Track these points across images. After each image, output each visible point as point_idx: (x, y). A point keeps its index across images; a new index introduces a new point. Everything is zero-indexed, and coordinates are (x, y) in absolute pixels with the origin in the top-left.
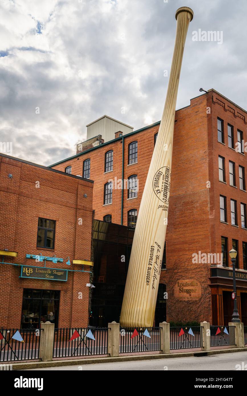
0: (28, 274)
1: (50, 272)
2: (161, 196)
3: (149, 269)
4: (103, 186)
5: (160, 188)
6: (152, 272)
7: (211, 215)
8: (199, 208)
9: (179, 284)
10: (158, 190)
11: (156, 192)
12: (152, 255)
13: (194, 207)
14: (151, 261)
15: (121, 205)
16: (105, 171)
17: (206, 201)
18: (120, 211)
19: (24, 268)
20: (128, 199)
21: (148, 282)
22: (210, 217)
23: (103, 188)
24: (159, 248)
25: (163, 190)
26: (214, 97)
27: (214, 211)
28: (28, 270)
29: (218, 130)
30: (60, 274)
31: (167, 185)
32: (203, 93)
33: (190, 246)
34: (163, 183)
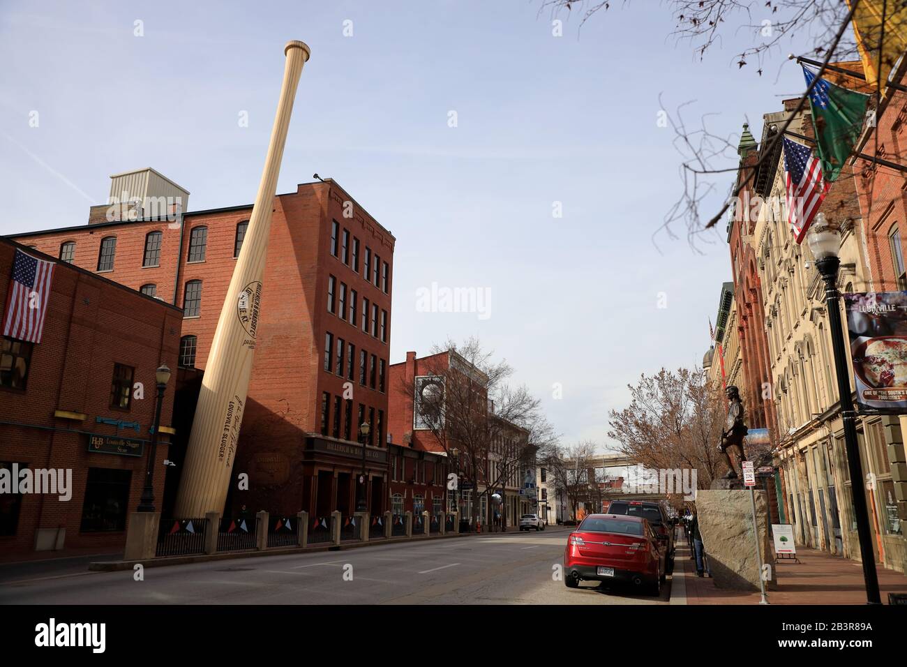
0: (97, 446)
1: (123, 444)
2: (248, 325)
3: (225, 436)
5: (247, 314)
6: (228, 440)
10: (245, 317)
11: (241, 319)
12: (230, 415)
14: (227, 424)
16: (143, 265)
19: (93, 438)
21: (221, 455)
24: (240, 406)
25: (251, 317)
26: (331, 190)
28: (98, 440)
29: (332, 237)
30: (135, 446)
31: (257, 310)
32: (318, 180)
34: (252, 307)
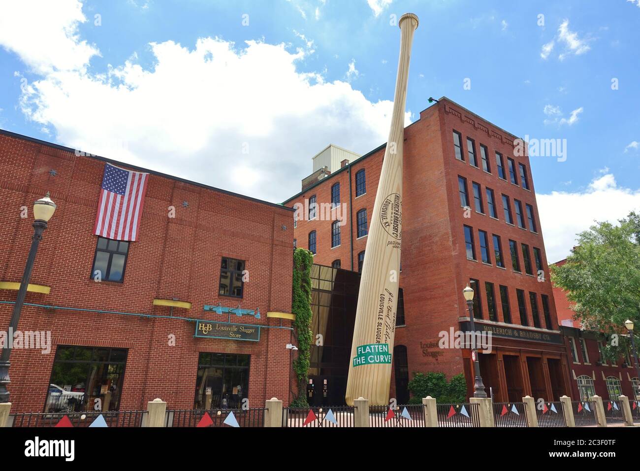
0: (205, 331)
1: (235, 329)
2: (391, 229)
3: (380, 324)
4: (331, 225)
5: (388, 220)
6: (383, 329)
7: (454, 250)
8: (439, 243)
9: (423, 345)
10: (386, 223)
11: (383, 225)
12: (382, 305)
13: (433, 242)
14: (381, 314)
15: (350, 247)
17: (447, 234)
18: (350, 254)
19: (200, 324)
20: (357, 239)
21: (378, 342)
22: (453, 253)
23: (330, 227)
24: (390, 297)
25: (392, 222)
26: (446, 106)
27: (457, 245)
28: (206, 326)
29: (455, 145)
30: (249, 331)
31: (397, 216)
32: (434, 102)
33: (432, 293)
34: (392, 214)
